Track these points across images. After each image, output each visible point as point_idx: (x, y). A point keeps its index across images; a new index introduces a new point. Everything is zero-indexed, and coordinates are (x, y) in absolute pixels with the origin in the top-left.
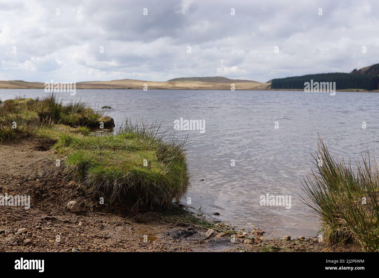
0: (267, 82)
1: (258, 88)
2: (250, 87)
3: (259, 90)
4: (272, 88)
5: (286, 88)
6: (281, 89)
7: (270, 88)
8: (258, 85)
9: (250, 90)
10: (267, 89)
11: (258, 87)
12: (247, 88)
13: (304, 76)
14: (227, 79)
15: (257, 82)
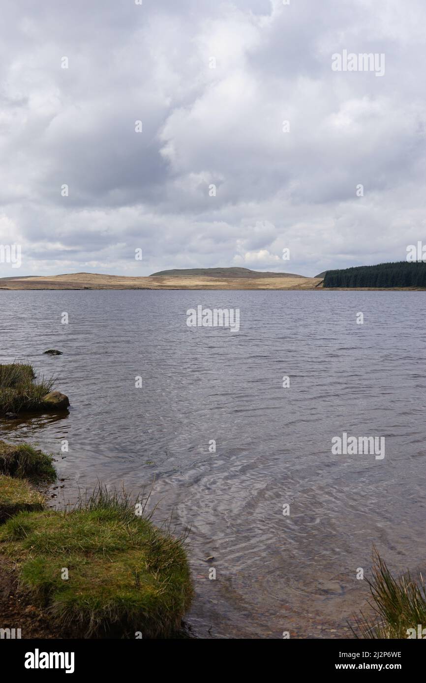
0: (317, 277)
1: (302, 286)
2: (290, 286)
3: (304, 289)
4: (325, 286)
5: (348, 287)
6: (341, 289)
7: (321, 286)
8: (301, 281)
9: (289, 289)
10: (317, 287)
11: (302, 284)
12: (284, 286)
13: (378, 265)
14: (251, 272)
15: (301, 277)
